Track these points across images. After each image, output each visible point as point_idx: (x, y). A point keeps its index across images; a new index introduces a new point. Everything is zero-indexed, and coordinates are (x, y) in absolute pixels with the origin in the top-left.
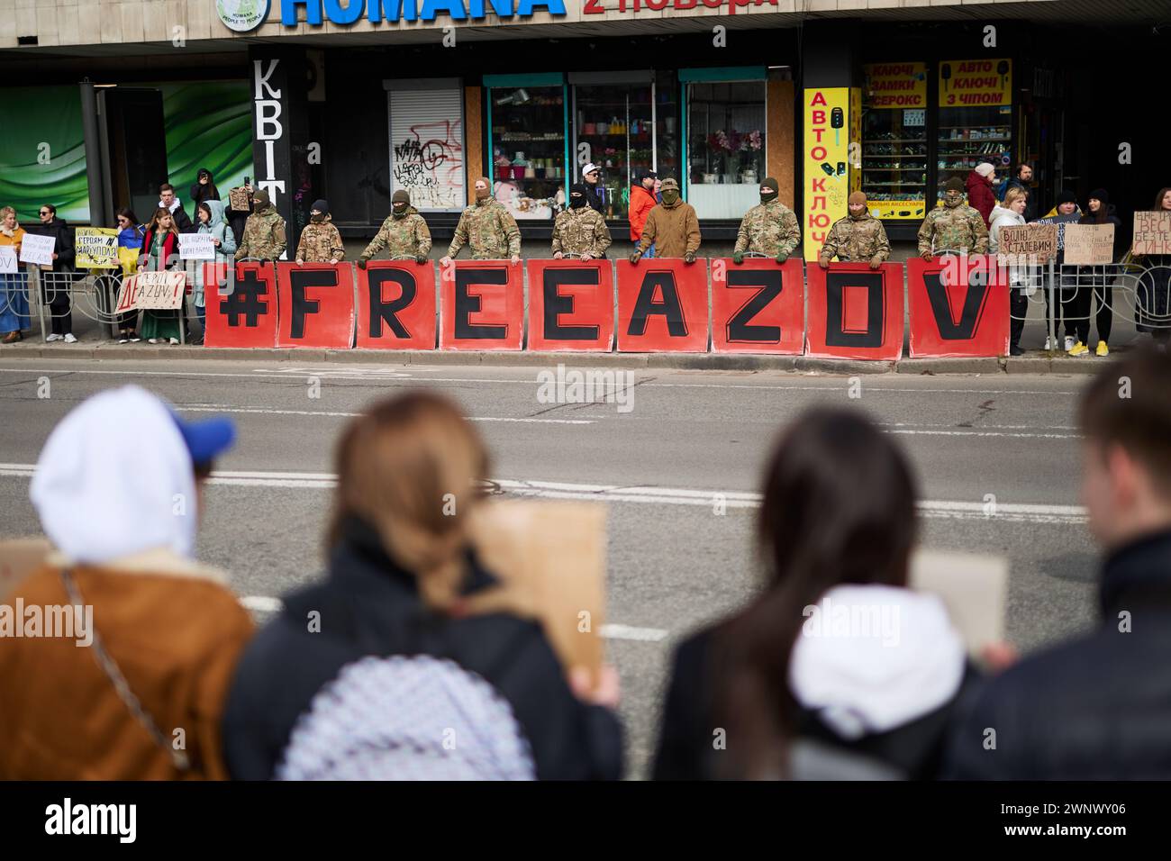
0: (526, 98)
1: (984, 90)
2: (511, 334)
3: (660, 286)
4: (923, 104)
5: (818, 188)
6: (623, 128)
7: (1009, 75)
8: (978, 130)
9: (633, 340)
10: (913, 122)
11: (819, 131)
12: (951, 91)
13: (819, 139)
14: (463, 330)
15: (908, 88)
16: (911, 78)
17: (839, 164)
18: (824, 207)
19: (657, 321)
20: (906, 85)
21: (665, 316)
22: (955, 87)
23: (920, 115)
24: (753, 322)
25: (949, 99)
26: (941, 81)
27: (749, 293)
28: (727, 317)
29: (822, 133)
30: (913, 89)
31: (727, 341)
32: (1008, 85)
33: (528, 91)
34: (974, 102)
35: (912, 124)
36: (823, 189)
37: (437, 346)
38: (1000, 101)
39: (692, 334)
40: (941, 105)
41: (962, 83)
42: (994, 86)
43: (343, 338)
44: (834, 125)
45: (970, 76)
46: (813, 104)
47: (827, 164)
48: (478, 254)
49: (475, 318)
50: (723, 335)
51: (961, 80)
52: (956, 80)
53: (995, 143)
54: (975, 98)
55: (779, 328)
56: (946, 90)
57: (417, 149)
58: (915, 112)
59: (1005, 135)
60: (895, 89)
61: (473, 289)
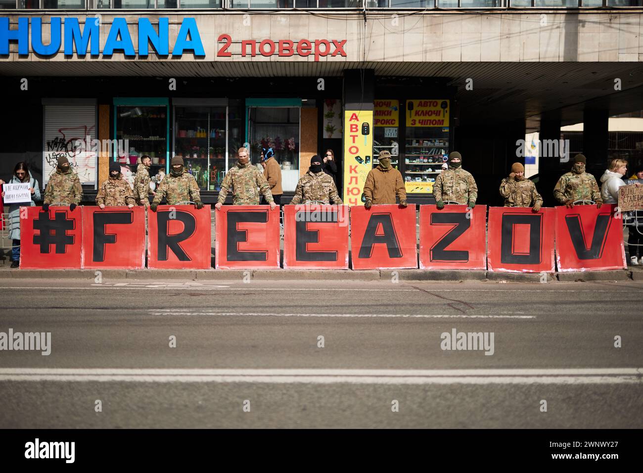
0: (140, 114)
1: (433, 117)
2: (270, 257)
3: (381, 224)
4: (397, 124)
5: (353, 171)
6: (205, 134)
7: (448, 109)
8: (428, 141)
9: (363, 261)
10: (390, 135)
11: (354, 137)
12: (414, 117)
13: (354, 142)
14: (234, 255)
15: (387, 115)
16: (389, 109)
17: (366, 157)
18: (356, 183)
19: (380, 248)
20: (386, 113)
21: (386, 244)
22: (416, 115)
23: (394, 131)
24: (449, 248)
25: (412, 122)
26: (408, 112)
27: (446, 228)
28: (431, 245)
29: (356, 138)
30: (390, 115)
31: (431, 261)
32: (447, 115)
33: (141, 108)
34: (427, 124)
35: (389, 136)
36: (355, 172)
37: (213, 265)
38: (443, 124)
39: (405, 256)
40: (407, 125)
41: (420, 113)
42: (439, 115)
43: (137, 262)
44: (363, 133)
45: (425, 109)
46: (350, 120)
47: (359, 157)
48: (242, 201)
49: (242, 246)
50: (428, 257)
51: (419, 111)
52: (416, 111)
53: (439, 149)
54: (427, 123)
55: (468, 252)
56: (411, 117)
57: (63, 144)
58: (392, 129)
59: (444, 144)
60: (380, 115)
61: (241, 226)
